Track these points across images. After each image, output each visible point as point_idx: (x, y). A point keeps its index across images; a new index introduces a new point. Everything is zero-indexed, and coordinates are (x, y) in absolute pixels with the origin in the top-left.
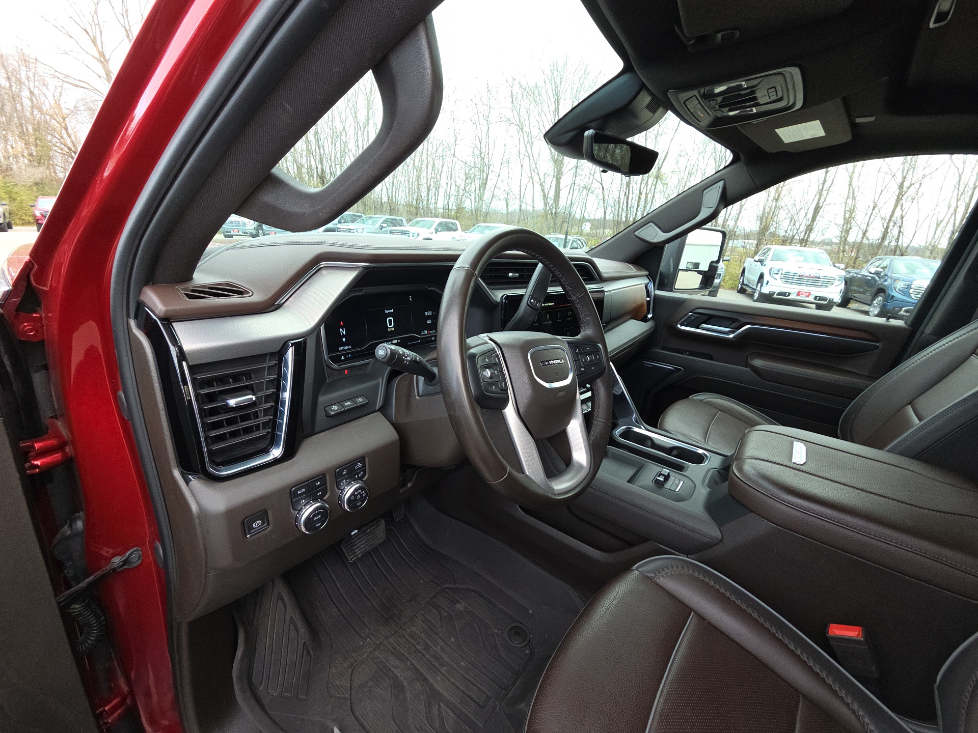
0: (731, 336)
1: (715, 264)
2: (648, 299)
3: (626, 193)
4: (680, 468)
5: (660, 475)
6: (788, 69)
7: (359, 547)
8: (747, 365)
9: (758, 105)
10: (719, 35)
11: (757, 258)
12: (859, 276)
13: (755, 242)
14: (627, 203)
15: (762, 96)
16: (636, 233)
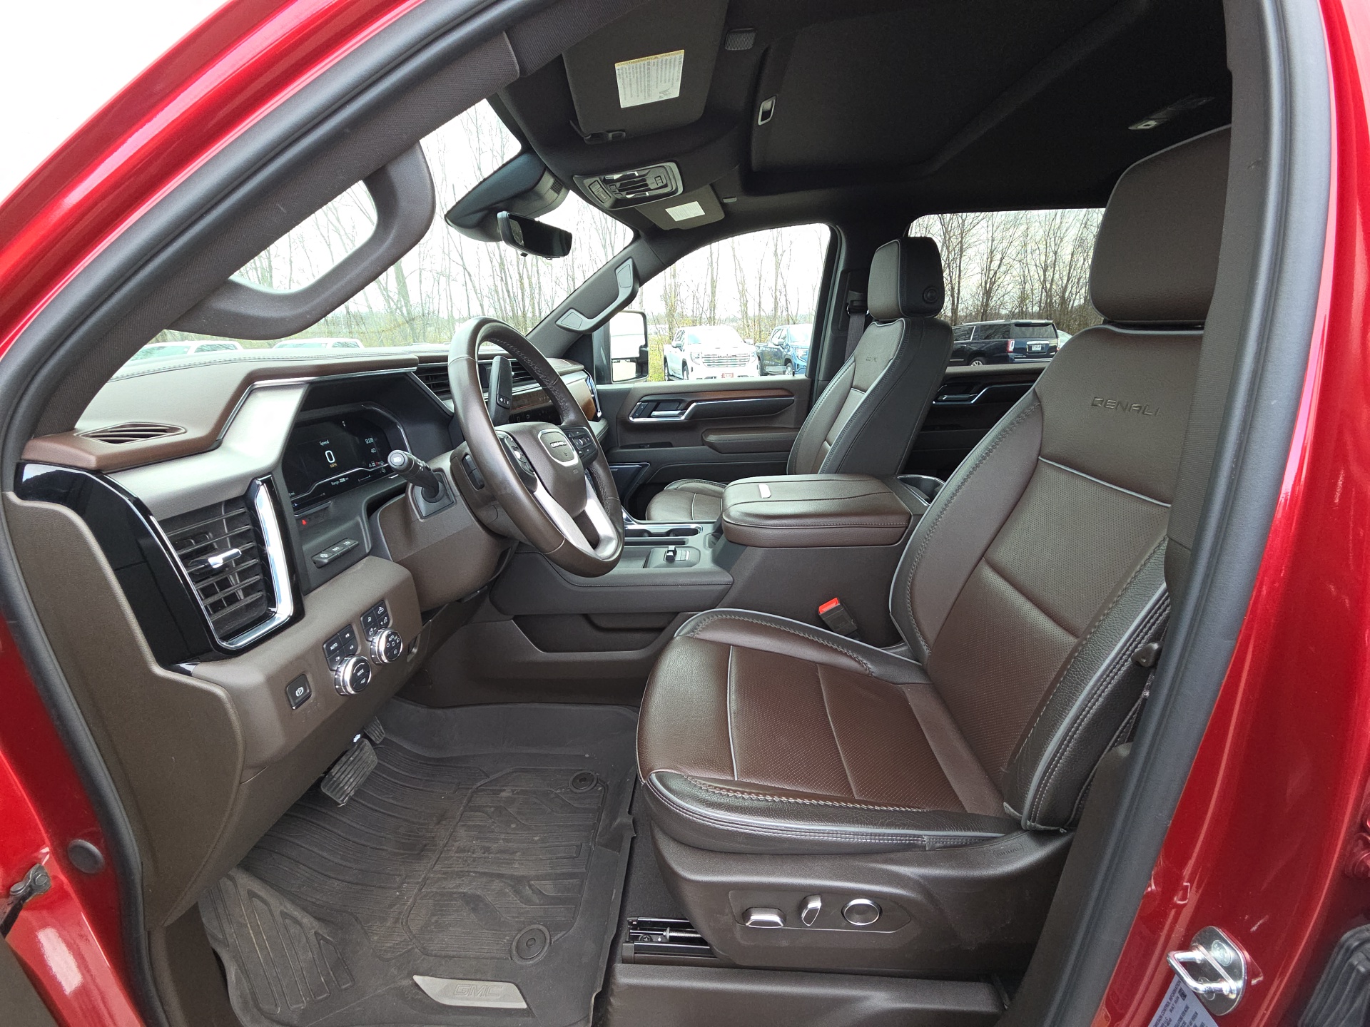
0: (683, 418)
1: (644, 349)
2: (593, 396)
3: (502, 278)
4: (682, 543)
5: (668, 551)
6: (668, 164)
7: (346, 783)
8: (704, 443)
9: (649, 190)
10: (610, 135)
11: (674, 343)
12: (768, 349)
13: (667, 326)
14: (508, 292)
15: (652, 183)
16: (558, 323)
